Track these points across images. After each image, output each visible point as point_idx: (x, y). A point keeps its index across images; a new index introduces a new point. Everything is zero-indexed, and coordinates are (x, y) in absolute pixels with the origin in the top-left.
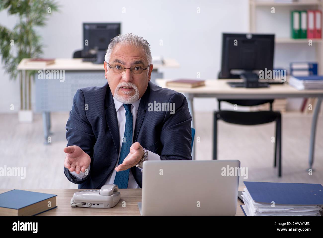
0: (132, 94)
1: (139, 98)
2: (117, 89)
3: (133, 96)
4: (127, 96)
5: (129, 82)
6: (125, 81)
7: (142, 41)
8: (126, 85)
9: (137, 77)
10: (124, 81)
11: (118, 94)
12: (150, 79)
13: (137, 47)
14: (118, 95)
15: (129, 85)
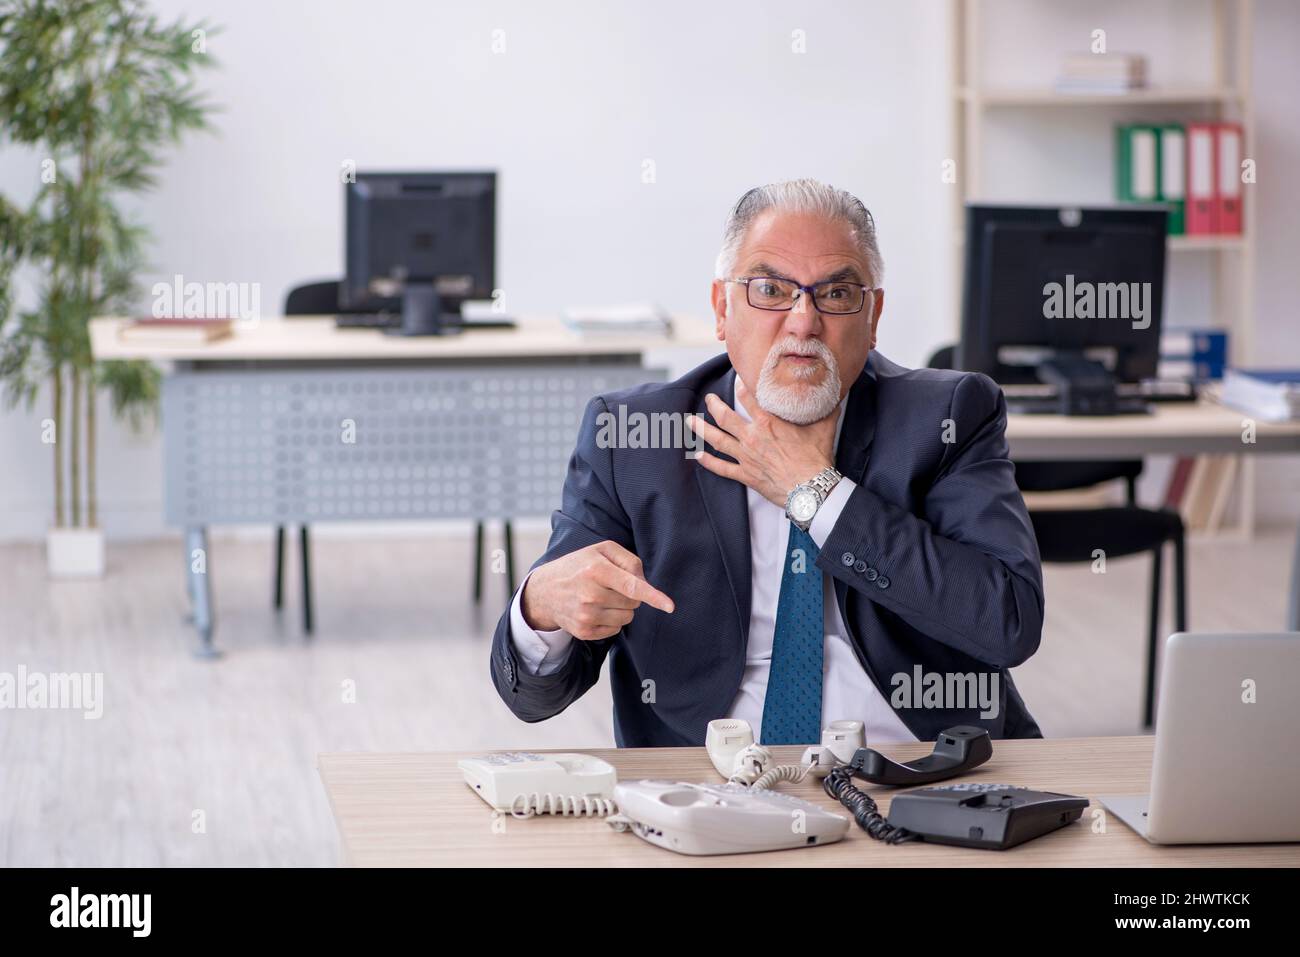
0: (817, 380)
1: (842, 397)
2: (769, 361)
3: (821, 385)
4: (804, 386)
5: (810, 336)
6: (797, 332)
7: (847, 203)
8: (800, 349)
9: (835, 327)
10: (792, 333)
11: (774, 382)
12: (875, 341)
13: (834, 217)
14: (771, 387)
15: (810, 347)
